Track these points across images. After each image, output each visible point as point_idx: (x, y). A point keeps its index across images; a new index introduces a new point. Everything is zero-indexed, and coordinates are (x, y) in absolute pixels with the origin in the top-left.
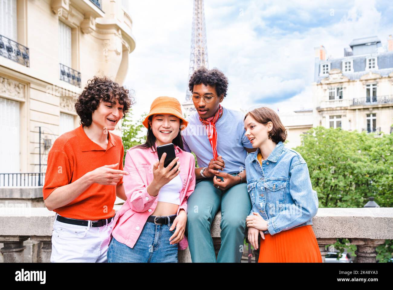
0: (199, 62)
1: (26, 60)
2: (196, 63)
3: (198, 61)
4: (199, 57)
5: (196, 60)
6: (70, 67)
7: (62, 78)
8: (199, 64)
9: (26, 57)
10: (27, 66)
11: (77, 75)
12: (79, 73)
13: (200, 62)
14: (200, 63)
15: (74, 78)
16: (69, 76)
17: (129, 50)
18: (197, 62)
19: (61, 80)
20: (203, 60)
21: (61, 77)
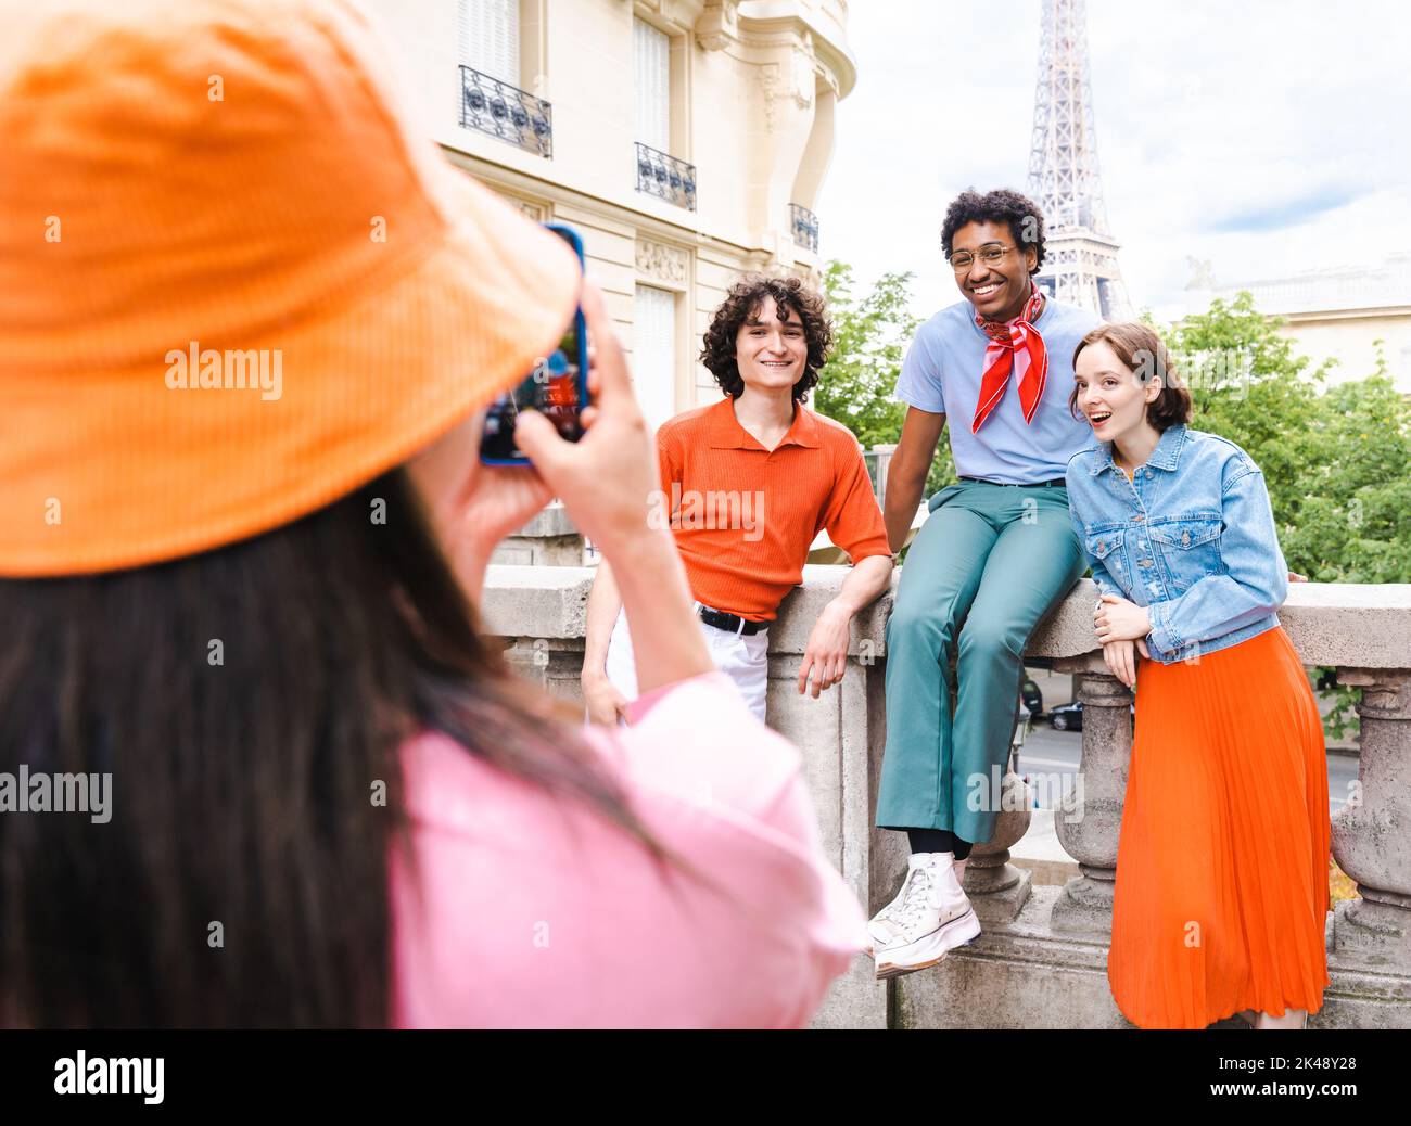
0: (1063, 110)
1: (543, 137)
2: (1053, 111)
3: (1059, 105)
4: (1063, 95)
5: (1053, 103)
6: (667, 152)
7: (642, 184)
8: (1063, 117)
9: (542, 128)
10: (546, 156)
11: (683, 175)
12: (691, 167)
13: (1068, 109)
14: (1067, 113)
15: (674, 182)
16: (660, 176)
17: (838, 91)
18: (1058, 110)
19: (638, 189)
20: (1077, 103)
21: (639, 179)
